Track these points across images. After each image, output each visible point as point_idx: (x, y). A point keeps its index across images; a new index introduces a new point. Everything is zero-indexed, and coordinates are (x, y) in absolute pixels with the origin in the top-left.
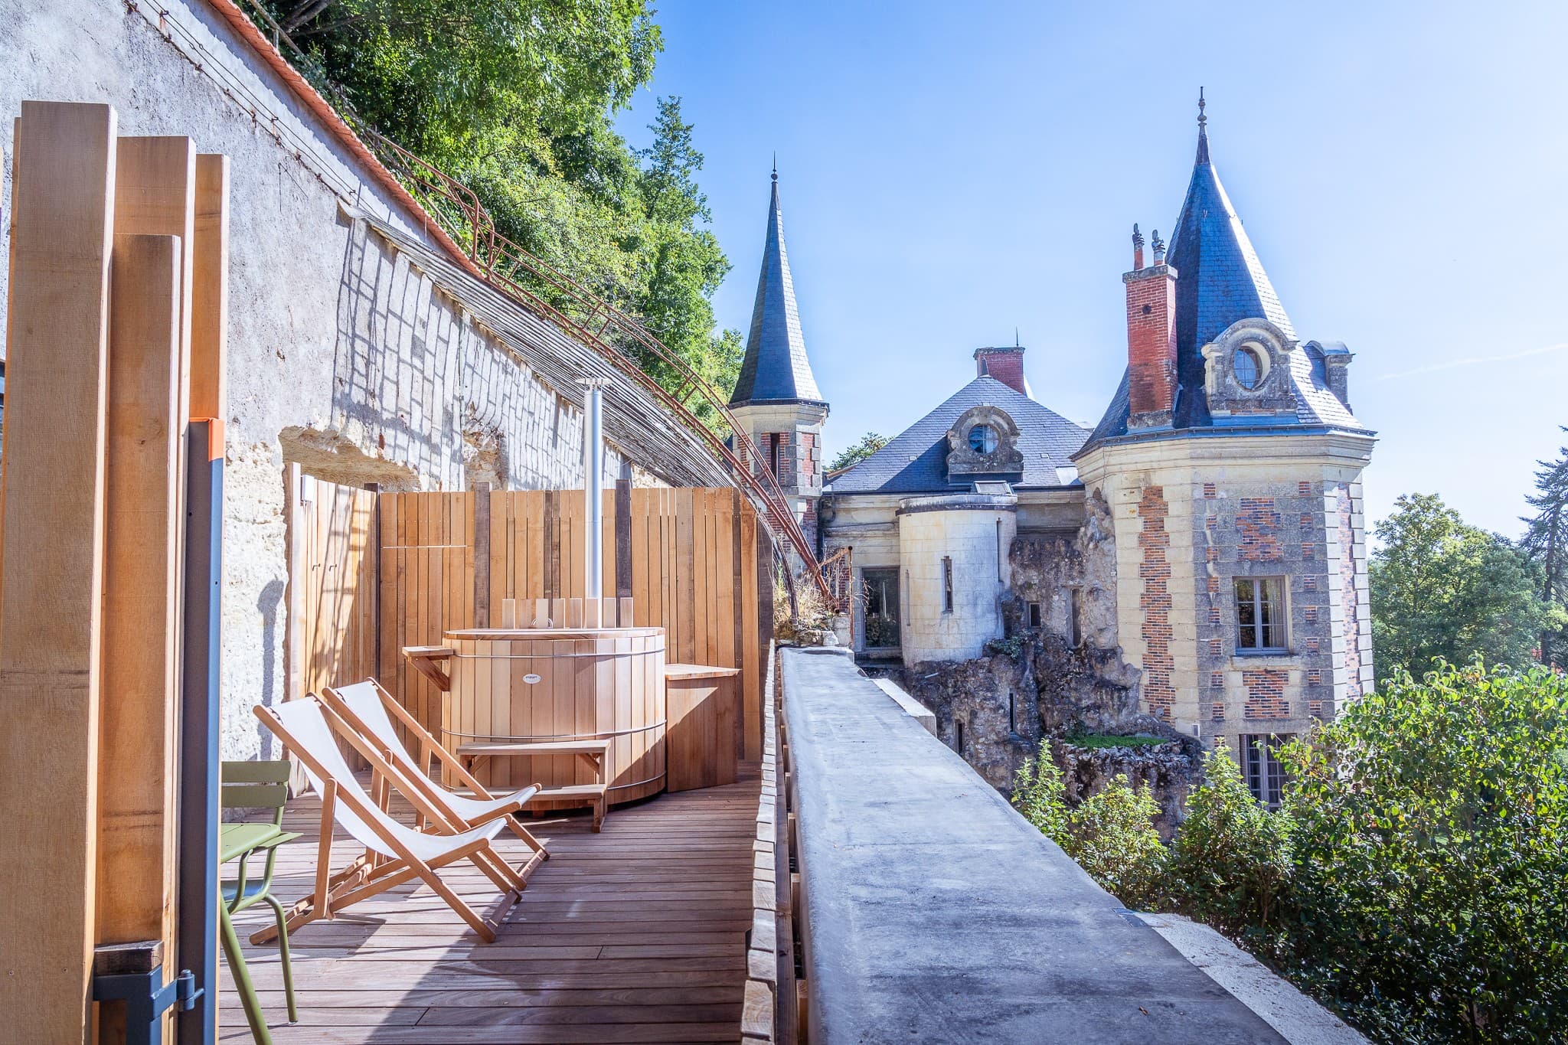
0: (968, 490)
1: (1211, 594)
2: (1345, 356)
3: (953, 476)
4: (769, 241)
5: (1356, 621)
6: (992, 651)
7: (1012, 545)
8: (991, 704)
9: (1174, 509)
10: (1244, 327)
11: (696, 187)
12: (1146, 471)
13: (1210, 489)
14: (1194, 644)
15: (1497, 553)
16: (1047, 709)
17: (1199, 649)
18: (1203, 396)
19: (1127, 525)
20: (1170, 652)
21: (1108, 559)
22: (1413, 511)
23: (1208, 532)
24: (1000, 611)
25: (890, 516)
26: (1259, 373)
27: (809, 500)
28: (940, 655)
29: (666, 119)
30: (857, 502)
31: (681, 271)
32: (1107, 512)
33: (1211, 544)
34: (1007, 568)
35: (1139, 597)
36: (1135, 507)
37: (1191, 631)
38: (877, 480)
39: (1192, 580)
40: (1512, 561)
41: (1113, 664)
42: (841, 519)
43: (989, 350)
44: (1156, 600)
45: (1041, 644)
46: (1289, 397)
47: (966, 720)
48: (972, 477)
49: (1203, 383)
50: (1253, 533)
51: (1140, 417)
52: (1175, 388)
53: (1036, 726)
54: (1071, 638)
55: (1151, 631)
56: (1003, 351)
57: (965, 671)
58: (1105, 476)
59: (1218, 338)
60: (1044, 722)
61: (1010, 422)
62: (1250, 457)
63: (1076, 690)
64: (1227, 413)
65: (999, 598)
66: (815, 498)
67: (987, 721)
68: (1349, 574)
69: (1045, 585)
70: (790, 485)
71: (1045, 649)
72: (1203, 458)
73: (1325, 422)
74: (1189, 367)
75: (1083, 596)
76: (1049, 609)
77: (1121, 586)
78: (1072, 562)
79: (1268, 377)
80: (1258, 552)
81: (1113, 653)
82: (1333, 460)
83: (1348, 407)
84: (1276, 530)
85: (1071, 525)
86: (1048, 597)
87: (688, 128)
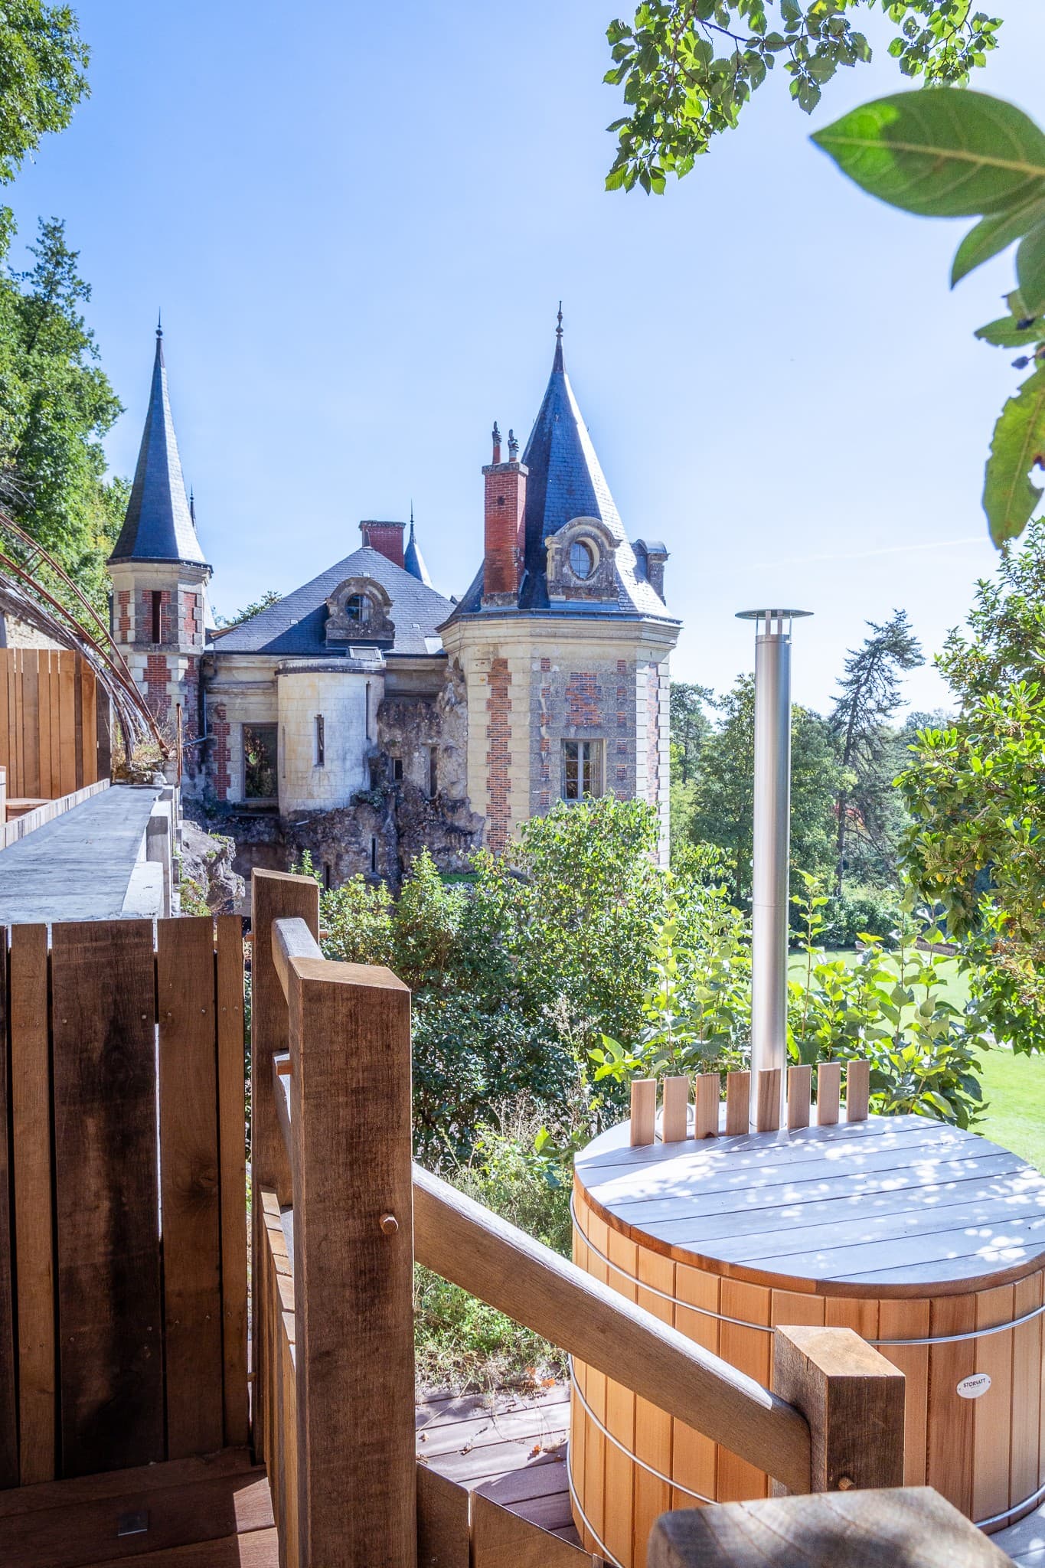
0: (344, 654)
1: (543, 753)
2: (663, 555)
3: (330, 641)
4: (153, 398)
5: (657, 777)
6: (359, 800)
7: (380, 706)
8: (355, 848)
9: (516, 679)
10: (580, 524)
11: (82, 319)
12: (495, 645)
13: (546, 664)
14: (528, 795)
15: (809, 725)
16: (405, 852)
17: (532, 799)
18: (544, 582)
19: (478, 692)
20: (508, 802)
21: (461, 721)
22: (749, 688)
23: (543, 701)
24: (367, 765)
25: (270, 676)
26: (592, 564)
27: (190, 658)
28: (312, 804)
29: (48, 242)
30: (240, 662)
31: (58, 420)
32: (463, 679)
33: (545, 710)
34: (374, 727)
35: (485, 755)
36: (485, 676)
37: (526, 785)
38: (259, 641)
39: (528, 741)
40: (819, 733)
41: (462, 812)
42: (222, 677)
43: (372, 523)
44: (499, 757)
45: (402, 795)
46: (612, 587)
47: (332, 863)
48: (347, 642)
49: (545, 570)
50: (579, 702)
51: (492, 597)
52: (521, 573)
53: (395, 867)
54: (428, 790)
55: (494, 784)
56: (386, 525)
57: (333, 819)
58: (460, 648)
59: (558, 533)
60: (402, 863)
61: (383, 593)
62: (579, 637)
63: (429, 835)
64: (563, 598)
65: (366, 754)
66: (196, 656)
67: (351, 863)
68: (654, 738)
69: (407, 742)
70: (172, 642)
71: (405, 799)
72: (541, 636)
73: (640, 610)
74: (534, 554)
75: (440, 753)
76: (410, 764)
77: (472, 745)
78: (431, 723)
79: (598, 569)
80: (583, 719)
81: (463, 802)
82: (644, 643)
83: (662, 599)
84: (599, 700)
85: (430, 689)
86: (410, 754)
87: (74, 255)
